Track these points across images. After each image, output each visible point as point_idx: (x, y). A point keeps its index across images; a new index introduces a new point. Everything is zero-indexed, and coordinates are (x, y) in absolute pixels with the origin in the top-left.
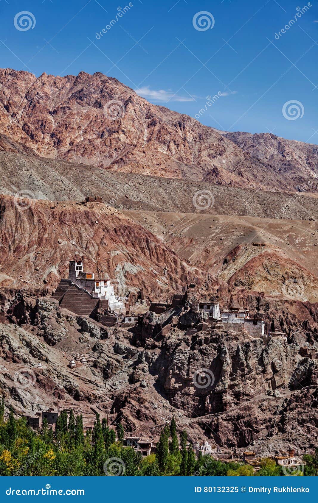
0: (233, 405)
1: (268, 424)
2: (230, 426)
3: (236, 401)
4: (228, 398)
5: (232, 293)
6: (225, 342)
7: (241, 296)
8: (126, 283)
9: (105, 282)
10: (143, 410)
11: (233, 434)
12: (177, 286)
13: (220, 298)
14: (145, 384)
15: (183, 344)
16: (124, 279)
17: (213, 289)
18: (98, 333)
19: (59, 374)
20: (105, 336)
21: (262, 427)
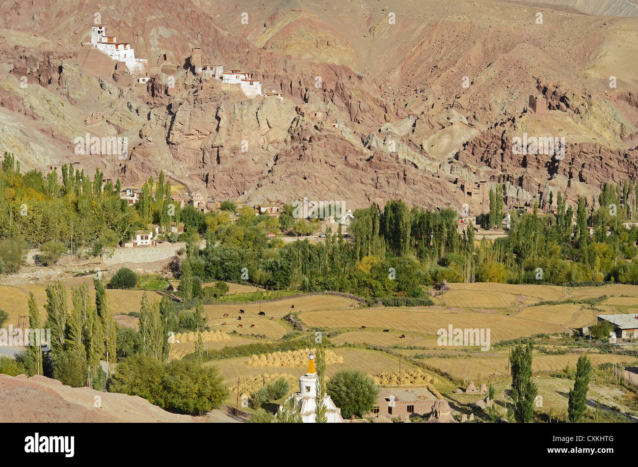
0: (229, 159)
1: (261, 176)
2: (226, 178)
3: (233, 155)
4: (224, 152)
5: (261, 56)
6: (222, 101)
7: (270, 58)
8: (159, 46)
9: (125, 45)
10: (147, 163)
11: (228, 185)
12: (208, 49)
13: (250, 60)
14: (151, 140)
15: (185, 102)
16: (157, 43)
17: (243, 52)
18: (116, 92)
19: (74, 130)
20: (121, 95)
21: (254, 178)
